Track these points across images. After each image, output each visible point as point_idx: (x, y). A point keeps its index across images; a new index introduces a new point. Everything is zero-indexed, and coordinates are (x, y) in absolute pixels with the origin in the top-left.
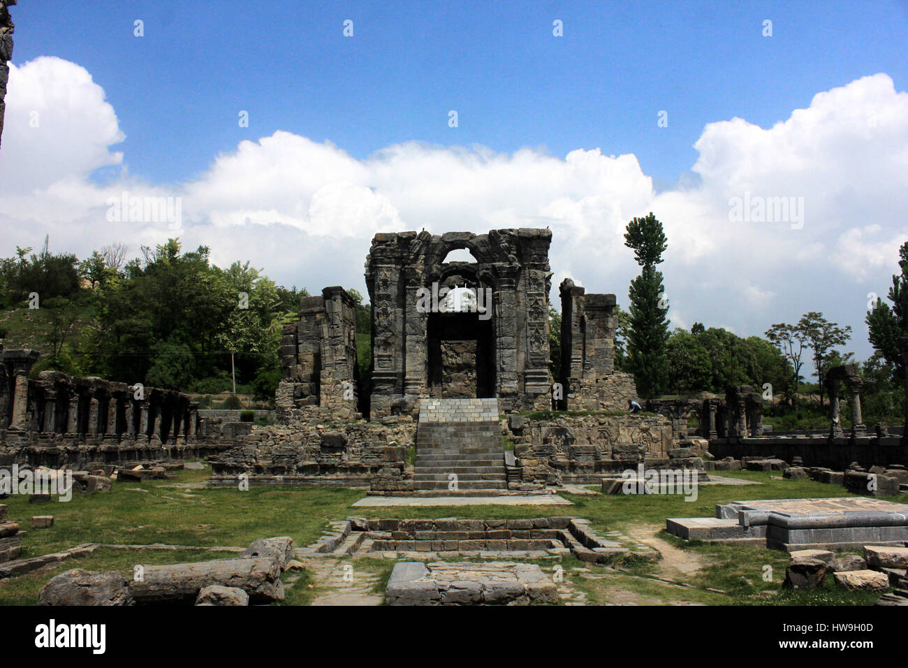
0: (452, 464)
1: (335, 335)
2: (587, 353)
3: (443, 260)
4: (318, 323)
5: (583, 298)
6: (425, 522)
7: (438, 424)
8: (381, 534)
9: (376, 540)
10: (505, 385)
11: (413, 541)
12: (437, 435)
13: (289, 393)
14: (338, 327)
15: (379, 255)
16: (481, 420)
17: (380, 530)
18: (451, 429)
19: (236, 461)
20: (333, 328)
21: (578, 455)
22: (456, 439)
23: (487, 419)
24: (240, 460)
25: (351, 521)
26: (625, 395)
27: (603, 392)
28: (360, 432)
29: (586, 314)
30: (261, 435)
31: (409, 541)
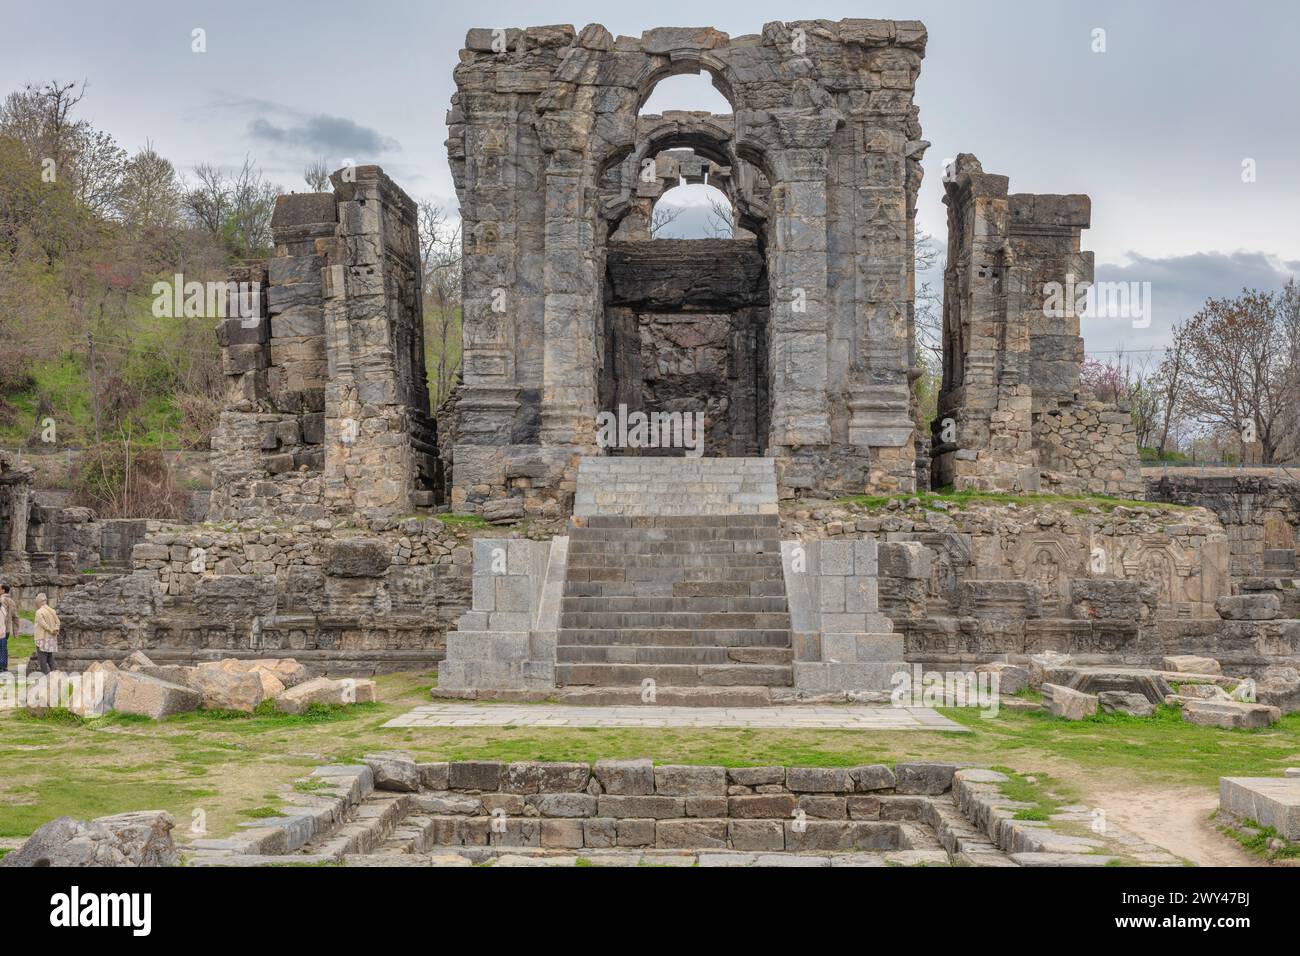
0: (653, 622)
1: (364, 292)
2: (1010, 347)
3: (641, 102)
4: (321, 263)
5: (1003, 204)
6: (568, 770)
7: (622, 522)
8: (451, 801)
9: (439, 817)
10: (795, 423)
11: (537, 820)
12: (617, 545)
13: (245, 439)
14: (371, 272)
15: (476, 85)
16: (733, 511)
17: (450, 789)
18: (656, 535)
19: (101, 613)
20: (357, 274)
21: (981, 605)
22: (666, 558)
23: (749, 511)
24: (109, 608)
25: (371, 766)
26: (1107, 456)
27: (1050, 447)
28: (424, 539)
29: (1011, 244)
30: (170, 545)
31: (525, 820)
